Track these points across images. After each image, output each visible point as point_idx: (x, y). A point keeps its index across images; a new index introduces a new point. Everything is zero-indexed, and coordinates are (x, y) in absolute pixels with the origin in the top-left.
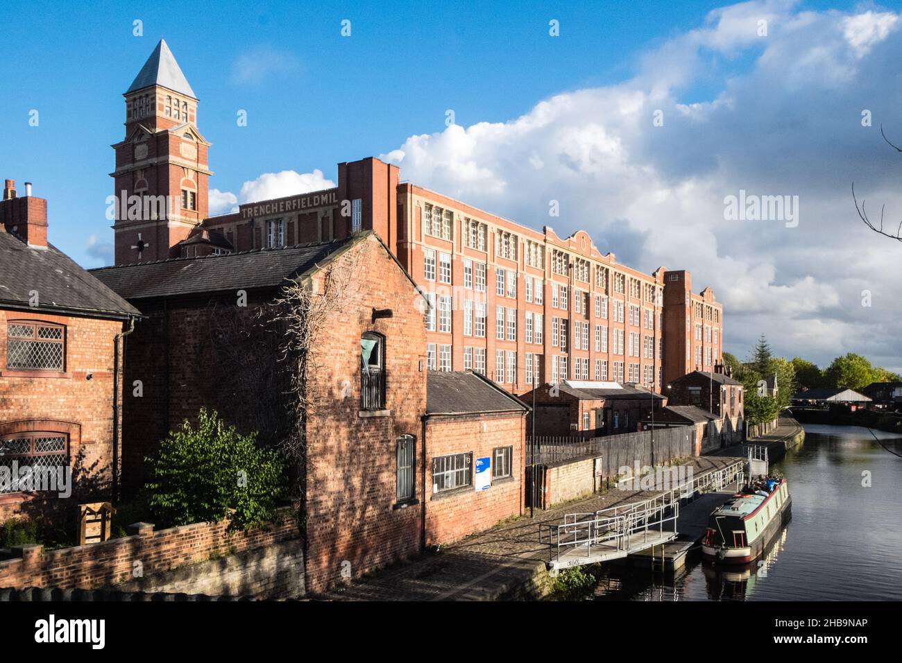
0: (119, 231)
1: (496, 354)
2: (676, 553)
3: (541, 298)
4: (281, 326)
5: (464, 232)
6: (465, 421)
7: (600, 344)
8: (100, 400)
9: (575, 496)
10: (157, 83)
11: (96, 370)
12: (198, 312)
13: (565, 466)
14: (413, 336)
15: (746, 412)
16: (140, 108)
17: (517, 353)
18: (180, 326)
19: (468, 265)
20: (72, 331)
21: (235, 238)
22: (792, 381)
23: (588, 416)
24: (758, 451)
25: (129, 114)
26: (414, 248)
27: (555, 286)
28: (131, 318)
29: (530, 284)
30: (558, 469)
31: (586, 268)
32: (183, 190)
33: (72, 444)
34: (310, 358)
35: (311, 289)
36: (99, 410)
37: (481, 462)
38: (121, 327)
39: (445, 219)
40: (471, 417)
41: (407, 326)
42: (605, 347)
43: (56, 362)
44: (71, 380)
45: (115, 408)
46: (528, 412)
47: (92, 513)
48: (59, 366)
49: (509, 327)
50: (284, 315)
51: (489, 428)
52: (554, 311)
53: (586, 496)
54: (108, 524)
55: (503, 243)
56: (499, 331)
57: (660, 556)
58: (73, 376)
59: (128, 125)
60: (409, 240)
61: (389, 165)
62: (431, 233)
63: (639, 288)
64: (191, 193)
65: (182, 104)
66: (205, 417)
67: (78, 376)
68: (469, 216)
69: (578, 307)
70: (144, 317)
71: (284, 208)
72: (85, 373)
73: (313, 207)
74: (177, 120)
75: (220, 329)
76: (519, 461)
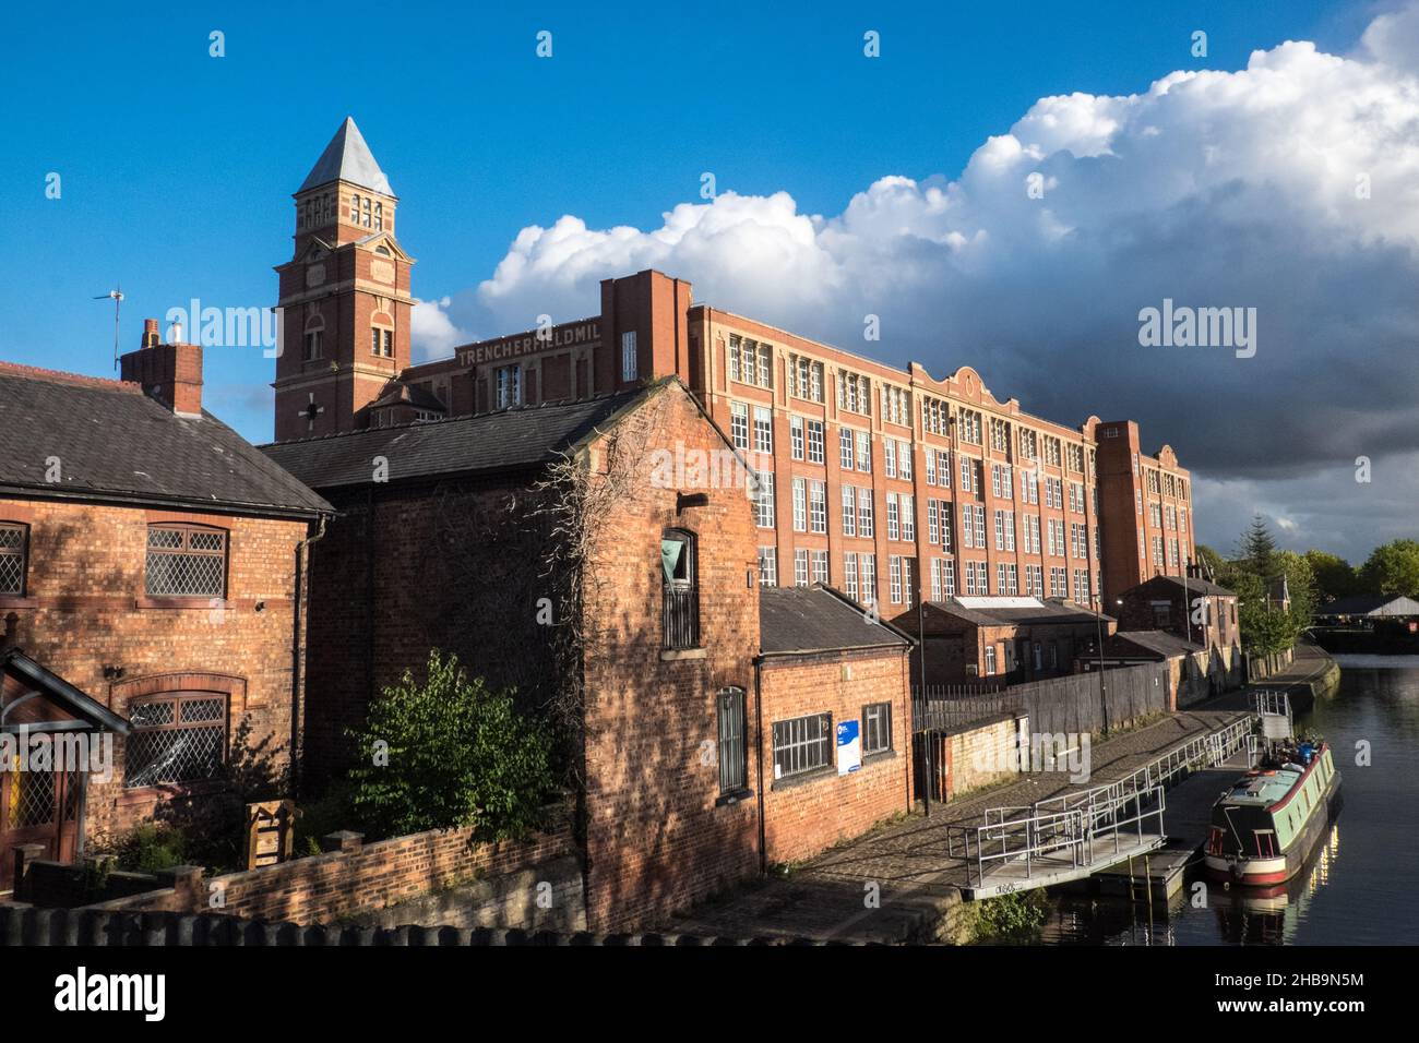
0: (281, 390)
1: (844, 558)
2: (1168, 869)
3: (908, 471)
4: (544, 523)
5: (789, 375)
6: (818, 664)
7: (1004, 538)
8: (274, 641)
9: (991, 780)
10: (341, 177)
11: (269, 596)
12: (418, 504)
13: (973, 732)
14: (738, 534)
15: (1244, 639)
16: (316, 213)
17: (875, 556)
18: (391, 527)
19: (797, 424)
20: (238, 538)
21: (449, 395)
22: (1311, 587)
23: (993, 652)
24: (1272, 699)
25: (300, 223)
26: (715, 401)
27: (929, 451)
28: (321, 517)
29: (891, 448)
30: (962, 737)
31: (975, 424)
32: (374, 329)
33: (233, 709)
34: (588, 570)
35: (589, 466)
36: (273, 656)
37: (844, 728)
38: (306, 530)
39: (759, 357)
40: (828, 656)
41: (728, 518)
42: (1011, 543)
43: (214, 585)
44: (234, 611)
45: (296, 653)
46: (912, 648)
47: (267, 816)
48: (217, 591)
49: (862, 517)
50: (549, 505)
51: (854, 674)
52: (930, 489)
53: (1008, 779)
54: (290, 834)
55: (848, 389)
56: (847, 523)
57: (1143, 874)
58: (237, 606)
59: (299, 239)
60: (708, 391)
61: (675, 281)
62: (740, 379)
63: (1058, 450)
64: (386, 332)
65: (374, 205)
66: (437, 663)
67: (244, 605)
68: (796, 351)
69: (967, 482)
70: (338, 514)
71: (521, 349)
72: (254, 601)
73: (564, 346)
74: (367, 229)
75: (452, 529)
76: (902, 726)
